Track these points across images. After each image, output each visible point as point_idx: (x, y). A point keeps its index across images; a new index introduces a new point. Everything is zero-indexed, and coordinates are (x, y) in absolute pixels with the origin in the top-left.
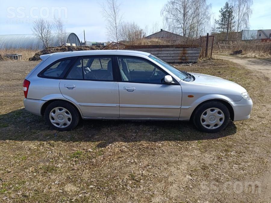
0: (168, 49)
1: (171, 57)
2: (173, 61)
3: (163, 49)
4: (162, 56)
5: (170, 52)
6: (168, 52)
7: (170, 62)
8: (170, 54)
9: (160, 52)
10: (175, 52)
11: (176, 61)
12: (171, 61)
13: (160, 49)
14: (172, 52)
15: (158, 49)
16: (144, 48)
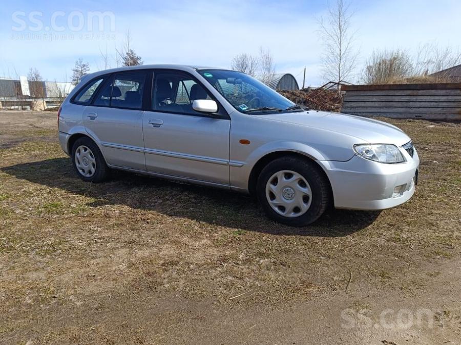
0: (433, 92)
1: (440, 109)
2: (443, 117)
3: (421, 92)
4: (418, 106)
5: (437, 98)
6: (432, 98)
7: (435, 118)
8: (436, 102)
9: (414, 98)
10: (450, 98)
11: (450, 117)
12: (439, 117)
13: (415, 92)
14: (443, 99)
15: (409, 92)
16: (379, 90)
